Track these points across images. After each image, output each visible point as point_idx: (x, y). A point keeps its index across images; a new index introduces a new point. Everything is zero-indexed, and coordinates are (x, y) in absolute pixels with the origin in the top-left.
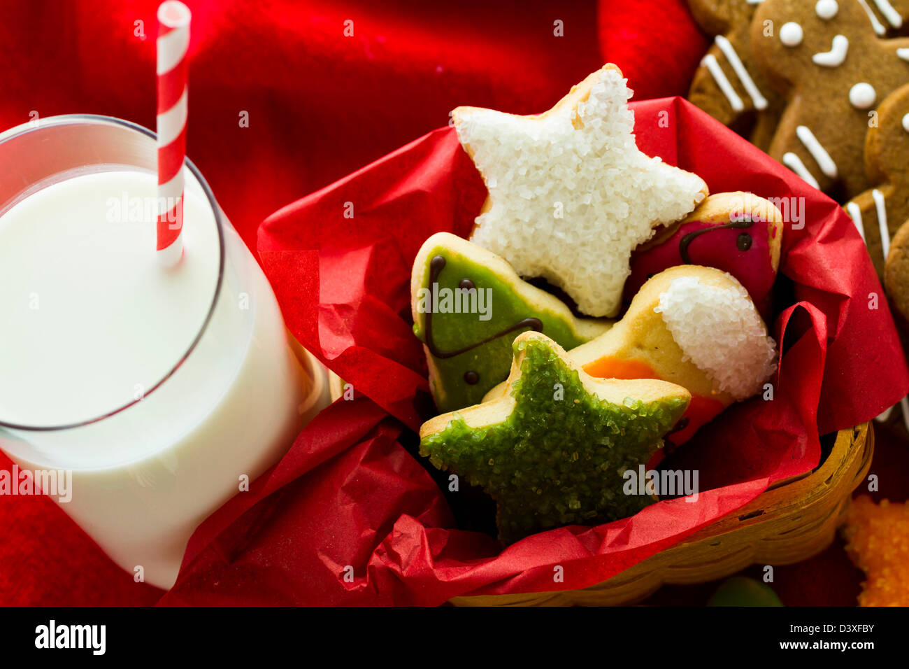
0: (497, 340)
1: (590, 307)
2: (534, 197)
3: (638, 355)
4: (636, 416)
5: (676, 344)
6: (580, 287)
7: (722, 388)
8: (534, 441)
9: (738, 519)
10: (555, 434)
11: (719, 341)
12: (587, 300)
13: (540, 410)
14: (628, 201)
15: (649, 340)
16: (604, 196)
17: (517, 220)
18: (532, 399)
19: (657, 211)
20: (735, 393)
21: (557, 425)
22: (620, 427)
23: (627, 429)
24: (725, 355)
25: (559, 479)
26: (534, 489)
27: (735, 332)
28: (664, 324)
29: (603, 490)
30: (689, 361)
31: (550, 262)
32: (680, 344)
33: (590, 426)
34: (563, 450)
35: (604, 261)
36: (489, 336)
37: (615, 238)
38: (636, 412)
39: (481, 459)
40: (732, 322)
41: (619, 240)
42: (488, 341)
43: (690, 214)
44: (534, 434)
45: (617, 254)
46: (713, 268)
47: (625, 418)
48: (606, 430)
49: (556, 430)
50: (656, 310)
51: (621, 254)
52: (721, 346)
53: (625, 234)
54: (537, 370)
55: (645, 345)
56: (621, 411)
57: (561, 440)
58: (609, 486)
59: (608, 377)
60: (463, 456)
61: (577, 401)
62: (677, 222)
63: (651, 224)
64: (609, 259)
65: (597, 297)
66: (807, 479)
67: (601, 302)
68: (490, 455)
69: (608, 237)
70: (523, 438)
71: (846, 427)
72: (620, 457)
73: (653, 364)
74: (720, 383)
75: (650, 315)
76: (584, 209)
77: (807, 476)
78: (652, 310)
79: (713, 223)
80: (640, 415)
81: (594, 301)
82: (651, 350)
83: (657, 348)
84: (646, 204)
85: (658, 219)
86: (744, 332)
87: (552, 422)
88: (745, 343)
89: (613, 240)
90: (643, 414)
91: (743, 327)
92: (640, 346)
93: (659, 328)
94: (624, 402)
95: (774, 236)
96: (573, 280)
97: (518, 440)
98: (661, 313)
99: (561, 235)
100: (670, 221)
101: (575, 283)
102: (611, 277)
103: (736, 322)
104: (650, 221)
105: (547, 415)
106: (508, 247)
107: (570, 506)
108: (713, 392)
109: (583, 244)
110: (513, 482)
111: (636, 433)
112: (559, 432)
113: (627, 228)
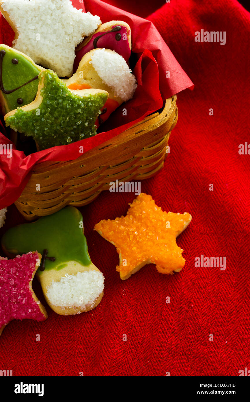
0: (29, 84)
1: (62, 72)
2: (35, 28)
3: (85, 82)
4: (90, 100)
5: (99, 77)
6: (57, 64)
7: (118, 94)
8: (51, 113)
9: (135, 134)
10: (60, 109)
11: (115, 74)
12: (60, 69)
13: (52, 99)
14: (72, 26)
15: (89, 75)
16: (63, 25)
17: (30, 39)
18: (49, 94)
19: (83, 29)
20: (123, 97)
21: (60, 105)
22: (84, 105)
23: (87, 106)
24: (118, 80)
25: (62, 130)
26: (53, 135)
27: (120, 70)
28: (93, 69)
29: (80, 134)
30: (104, 84)
31: (44, 55)
32: (100, 76)
33: (72, 105)
34: (63, 117)
35: (65, 52)
36: (25, 82)
37: (69, 42)
38: (90, 98)
39: (31, 124)
40: (119, 66)
41: (70, 42)
42: (25, 84)
43: (96, 30)
44: (51, 110)
45: (70, 48)
46: (108, 49)
47: (86, 101)
48: (79, 106)
49: (59, 107)
50: (90, 63)
51: (72, 48)
52: (116, 76)
53: (72, 40)
54: (50, 82)
55: (87, 78)
56: (84, 98)
57: (62, 112)
58: (82, 132)
59: (76, 89)
60: (24, 123)
61: (67, 94)
62: (91, 35)
63: (82, 35)
64: (67, 51)
65: (64, 67)
66: (158, 116)
67: (66, 69)
68: (34, 121)
69: (66, 41)
70: (47, 112)
71: (168, 98)
72: (85, 118)
73: (91, 85)
74: (117, 92)
75: (88, 65)
76: (55, 31)
77: (157, 116)
78: (89, 63)
79: (105, 31)
80: (91, 99)
81: (63, 69)
82: (89, 80)
83: (92, 79)
84: (79, 27)
85: (84, 33)
86: (124, 70)
87: (58, 104)
88: (125, 74)
89: (68, 43)
90: (92, 98)
91: (123, 68)
92: (85, 79)
93: (92, 70)
94: (84, 94)
95: (129, 34)
96: (54, 62)
97: (45, 113)
98: (92, 64)
99: (48, 43)
100: (89, 33)
101: (55, 62)
102: (68, 58)
103: (120, 66)
104: (82, 34)
105: (56, 102)
106: (27, 50)
107: (68, 141)
108: (115, 96)
109: (56, 46)
110: (45, 133)
111: (90, 108)
112: (61, 108)
113: (73, 37)
